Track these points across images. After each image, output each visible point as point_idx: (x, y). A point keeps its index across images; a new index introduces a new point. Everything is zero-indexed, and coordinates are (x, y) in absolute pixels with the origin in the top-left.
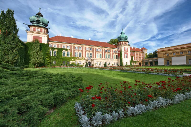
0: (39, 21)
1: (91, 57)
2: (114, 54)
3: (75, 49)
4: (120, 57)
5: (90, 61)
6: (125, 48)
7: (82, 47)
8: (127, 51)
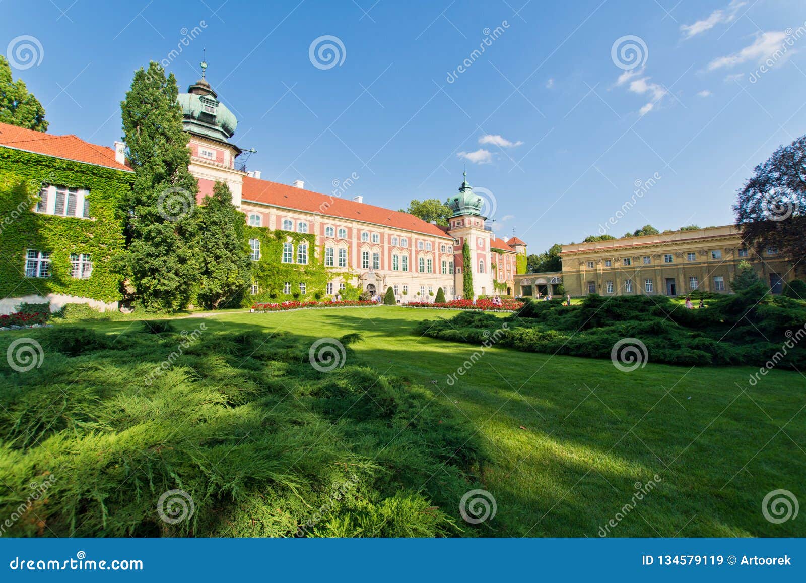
0: (215, 117)
1: (376, 266)
2: (443, 258)
3: (326, 235)
4: (460, 268)
5: (375, 283)
6: (477, 238)
7: (346, 230)
8: (484, 249)
